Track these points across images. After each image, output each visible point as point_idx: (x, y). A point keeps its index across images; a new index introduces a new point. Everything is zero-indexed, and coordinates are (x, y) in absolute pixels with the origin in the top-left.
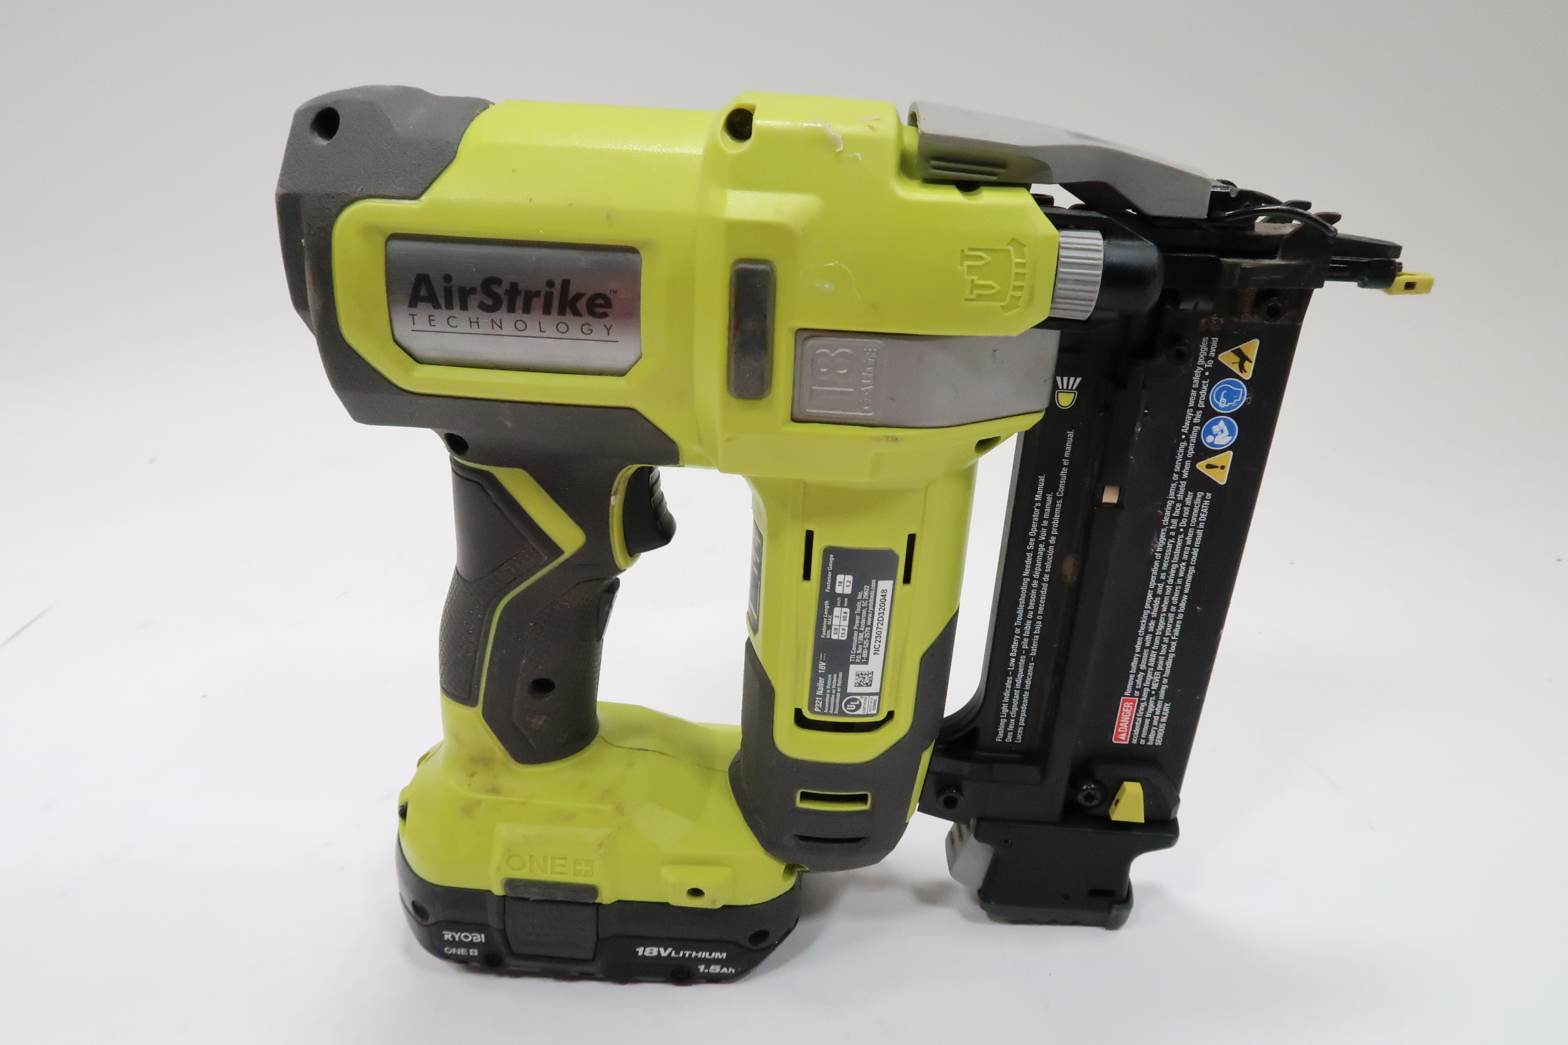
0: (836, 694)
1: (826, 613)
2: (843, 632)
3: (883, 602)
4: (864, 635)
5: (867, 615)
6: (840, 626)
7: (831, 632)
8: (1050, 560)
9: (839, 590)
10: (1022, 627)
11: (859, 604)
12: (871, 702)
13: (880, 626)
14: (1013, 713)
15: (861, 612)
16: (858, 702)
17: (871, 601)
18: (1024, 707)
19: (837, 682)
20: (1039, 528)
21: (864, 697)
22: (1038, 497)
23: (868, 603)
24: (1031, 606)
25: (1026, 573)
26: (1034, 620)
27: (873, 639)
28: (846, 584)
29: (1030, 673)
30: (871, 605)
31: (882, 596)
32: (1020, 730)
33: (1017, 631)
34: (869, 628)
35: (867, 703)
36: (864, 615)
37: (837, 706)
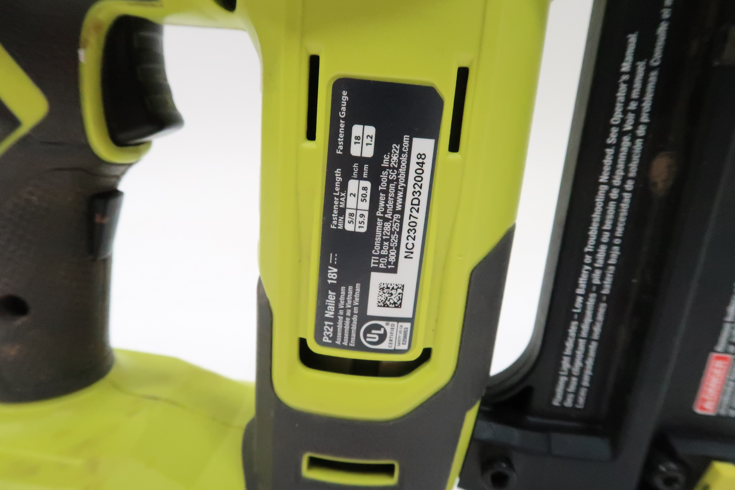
0: (351, 317)
1: (337, 189)
2: (361, 220)
3: (419, 175)
4: (391, 227)
5: (396, 194)
6: (357, 209)
7: (344, 220)
8: (636, 159)
9: (355, 151)
10: (594, 254)
11: (384, 176)
12: (400, 332)
13: (414, 213)
14: (576, 370)
15: (388, 187)
16: (382, 330)
17: (402, 170)
18: (590, 363)
19: (353, 298)
20: (625, 112)
21: (391, 323)
22: (626, 67)
23: (398, 174)
24: (608, 225)
25: (604, 178)
26: (610, 245)
27: (405, 234)
28: (367, 140)
29: (600, 317)
30: (402, 178)
31: (418, 163)
32: (583, 392)
33: (588, 259)
34: (398, 216)
35: (394, 332)
36: (392, 194)
37: (354, 335)
